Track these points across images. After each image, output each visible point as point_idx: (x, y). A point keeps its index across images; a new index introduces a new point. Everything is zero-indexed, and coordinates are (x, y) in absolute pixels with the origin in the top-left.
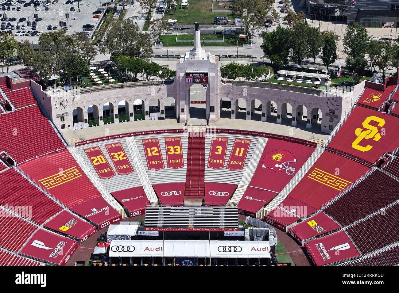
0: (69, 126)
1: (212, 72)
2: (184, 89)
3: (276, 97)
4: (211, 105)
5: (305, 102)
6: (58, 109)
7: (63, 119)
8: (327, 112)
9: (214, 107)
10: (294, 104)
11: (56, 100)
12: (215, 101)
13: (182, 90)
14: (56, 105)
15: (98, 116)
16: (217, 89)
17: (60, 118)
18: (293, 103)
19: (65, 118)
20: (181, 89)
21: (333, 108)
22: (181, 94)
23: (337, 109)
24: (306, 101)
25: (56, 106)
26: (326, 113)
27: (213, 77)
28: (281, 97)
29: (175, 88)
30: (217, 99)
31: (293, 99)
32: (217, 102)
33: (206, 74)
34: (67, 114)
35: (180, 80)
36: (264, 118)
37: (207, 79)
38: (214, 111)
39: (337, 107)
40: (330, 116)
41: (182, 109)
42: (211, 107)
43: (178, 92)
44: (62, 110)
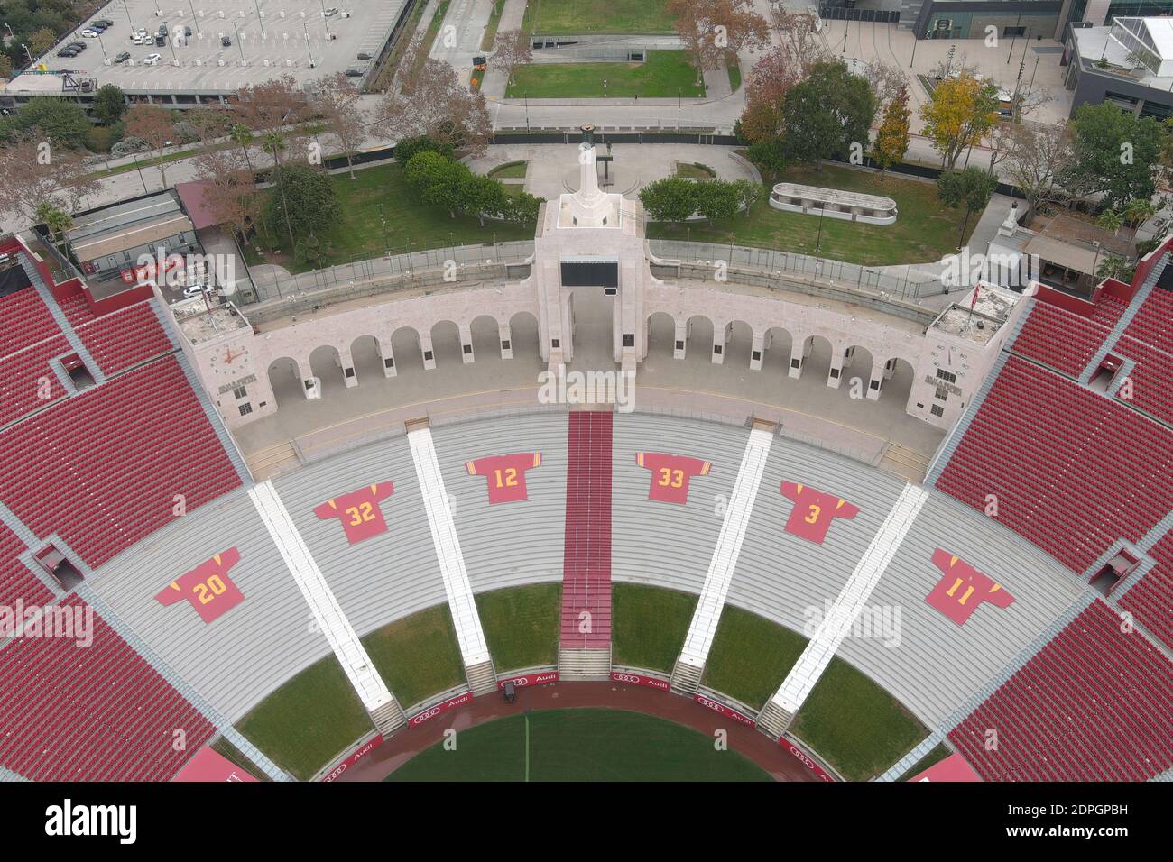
0: (263, 404)
1: (628, 259)
2: (557, 297)
3: (791, 319)
4: (626, 332)
6: (220, 373)
7: (240, 393)
8: (930, 375)
9: (632, 336)
10: (840, 341)
11: (213, 354)
13: (552, 300)
14: (211, 365)
17: (231, 393)
19: (248, 388)
20: (549, 298)
21: (950, 369)
22: (549, 307)
23: (962, 374)
25: (214, 368)
26: (928, 377)
27: (631, 270)
29: (534, 291)
31: (838, 330)
34: (252, 378)
35: (547, 275)
39: (963, 371)
40: (938, 385)
41: (554, 341)
42: (626, 337)
43: (541, 303)
44: (234, 372)
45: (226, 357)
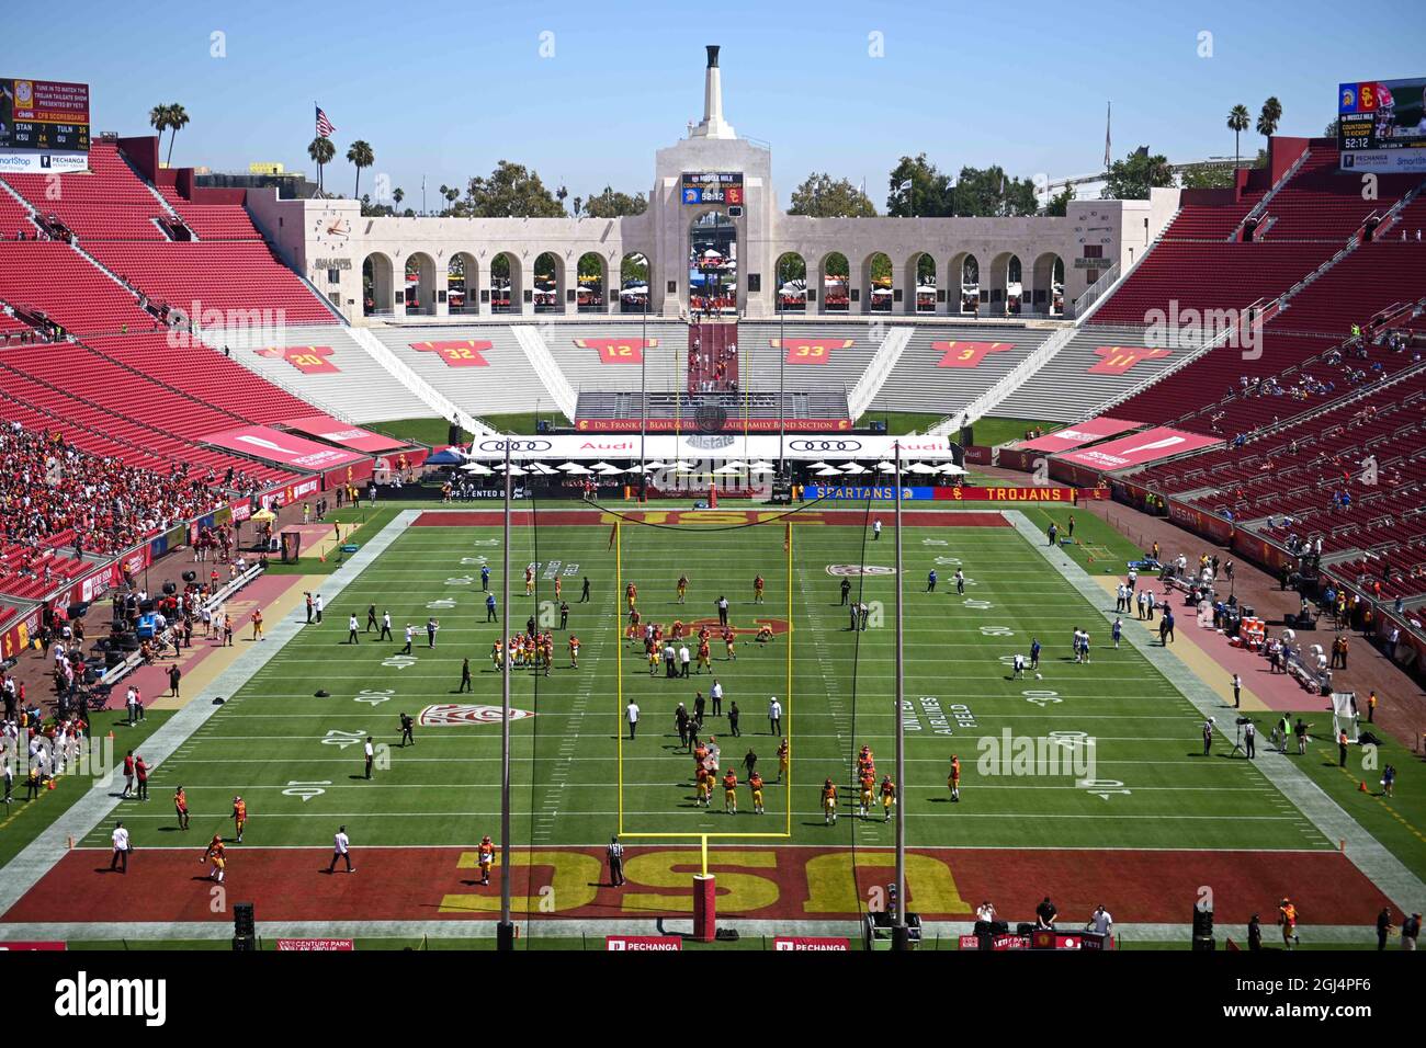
0: (351, 302)
1: (754, 175)
2: (677, 223)
3: (932, 239)
4: (751, 271)
5: (1015, 241)
6: (321, 242)
7: (334, 277)
8: (1078, 257)
9: (758, 277)
10: (985, 250)
11: (319, 215)
12: (762, 261)
13: (670, 228)
14: (316, 229)
15: (435, 292)
16: (767, 225)
17: (325, 273)
18: (981, 249)
19: (341, 276)
20: (668, 225)
21: (1094, 241)
22: (667, 237)
23: (1107, 241)
24: (1018, 236)
25: (318, 233)
26: (1077, 260)
27: (757, 189)
28: (946, 239)
29: (651, 224)
30: (767, 256)
31: (981, 238)
32: (767, 265)
33: (738, 178)
34: (347, 263)
35: (667, 195)
36: (897, 306)
37: (740, 190)
38: (759, 290)
39: (1106, 235)
40: (1088, 266)
41: (669, 283)
42: (751, 277)
43: (659, 233)
44: (333, 248)
45: (332, 225)
